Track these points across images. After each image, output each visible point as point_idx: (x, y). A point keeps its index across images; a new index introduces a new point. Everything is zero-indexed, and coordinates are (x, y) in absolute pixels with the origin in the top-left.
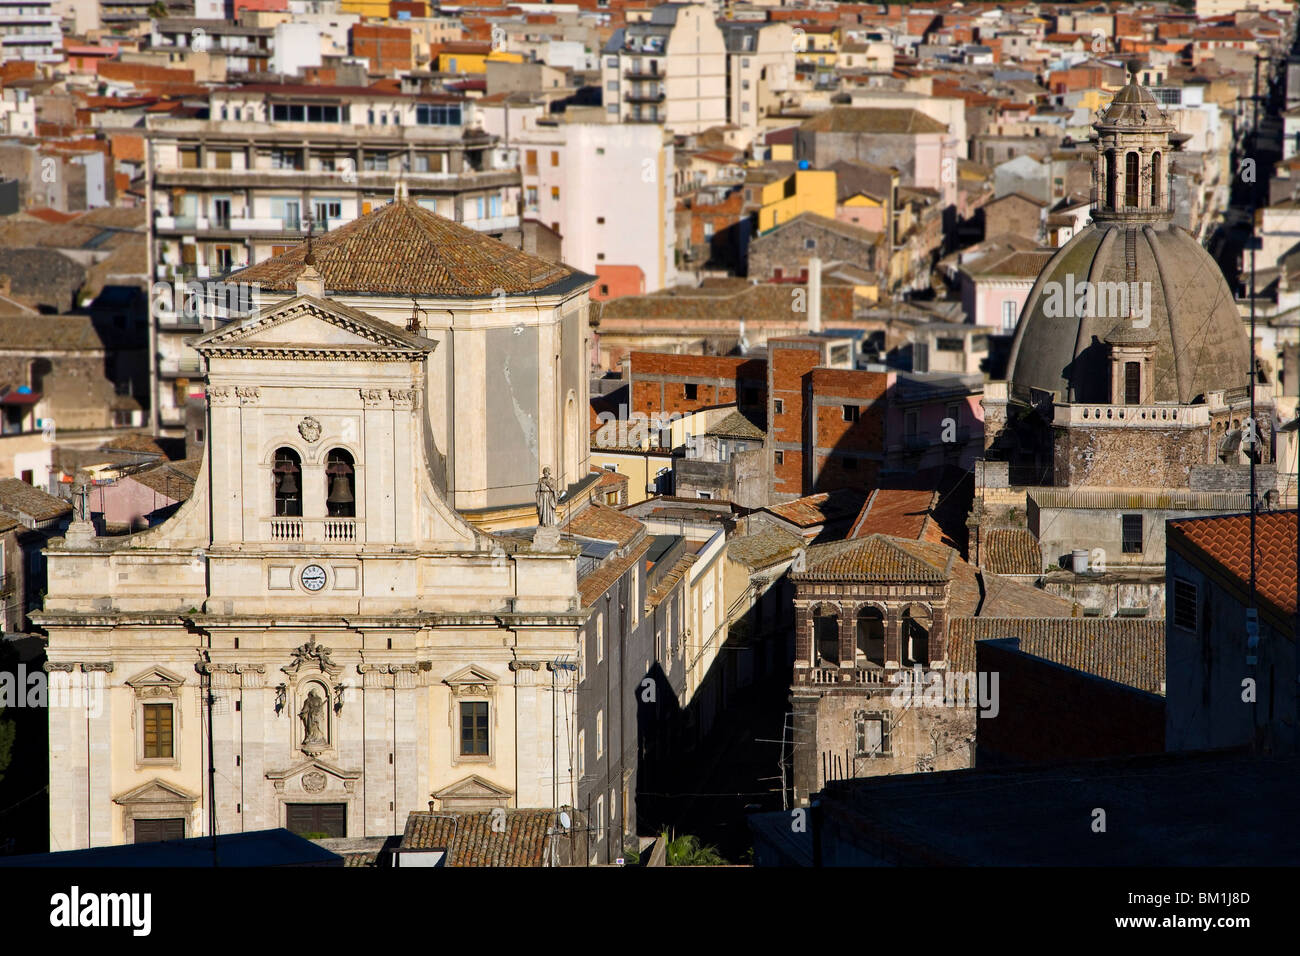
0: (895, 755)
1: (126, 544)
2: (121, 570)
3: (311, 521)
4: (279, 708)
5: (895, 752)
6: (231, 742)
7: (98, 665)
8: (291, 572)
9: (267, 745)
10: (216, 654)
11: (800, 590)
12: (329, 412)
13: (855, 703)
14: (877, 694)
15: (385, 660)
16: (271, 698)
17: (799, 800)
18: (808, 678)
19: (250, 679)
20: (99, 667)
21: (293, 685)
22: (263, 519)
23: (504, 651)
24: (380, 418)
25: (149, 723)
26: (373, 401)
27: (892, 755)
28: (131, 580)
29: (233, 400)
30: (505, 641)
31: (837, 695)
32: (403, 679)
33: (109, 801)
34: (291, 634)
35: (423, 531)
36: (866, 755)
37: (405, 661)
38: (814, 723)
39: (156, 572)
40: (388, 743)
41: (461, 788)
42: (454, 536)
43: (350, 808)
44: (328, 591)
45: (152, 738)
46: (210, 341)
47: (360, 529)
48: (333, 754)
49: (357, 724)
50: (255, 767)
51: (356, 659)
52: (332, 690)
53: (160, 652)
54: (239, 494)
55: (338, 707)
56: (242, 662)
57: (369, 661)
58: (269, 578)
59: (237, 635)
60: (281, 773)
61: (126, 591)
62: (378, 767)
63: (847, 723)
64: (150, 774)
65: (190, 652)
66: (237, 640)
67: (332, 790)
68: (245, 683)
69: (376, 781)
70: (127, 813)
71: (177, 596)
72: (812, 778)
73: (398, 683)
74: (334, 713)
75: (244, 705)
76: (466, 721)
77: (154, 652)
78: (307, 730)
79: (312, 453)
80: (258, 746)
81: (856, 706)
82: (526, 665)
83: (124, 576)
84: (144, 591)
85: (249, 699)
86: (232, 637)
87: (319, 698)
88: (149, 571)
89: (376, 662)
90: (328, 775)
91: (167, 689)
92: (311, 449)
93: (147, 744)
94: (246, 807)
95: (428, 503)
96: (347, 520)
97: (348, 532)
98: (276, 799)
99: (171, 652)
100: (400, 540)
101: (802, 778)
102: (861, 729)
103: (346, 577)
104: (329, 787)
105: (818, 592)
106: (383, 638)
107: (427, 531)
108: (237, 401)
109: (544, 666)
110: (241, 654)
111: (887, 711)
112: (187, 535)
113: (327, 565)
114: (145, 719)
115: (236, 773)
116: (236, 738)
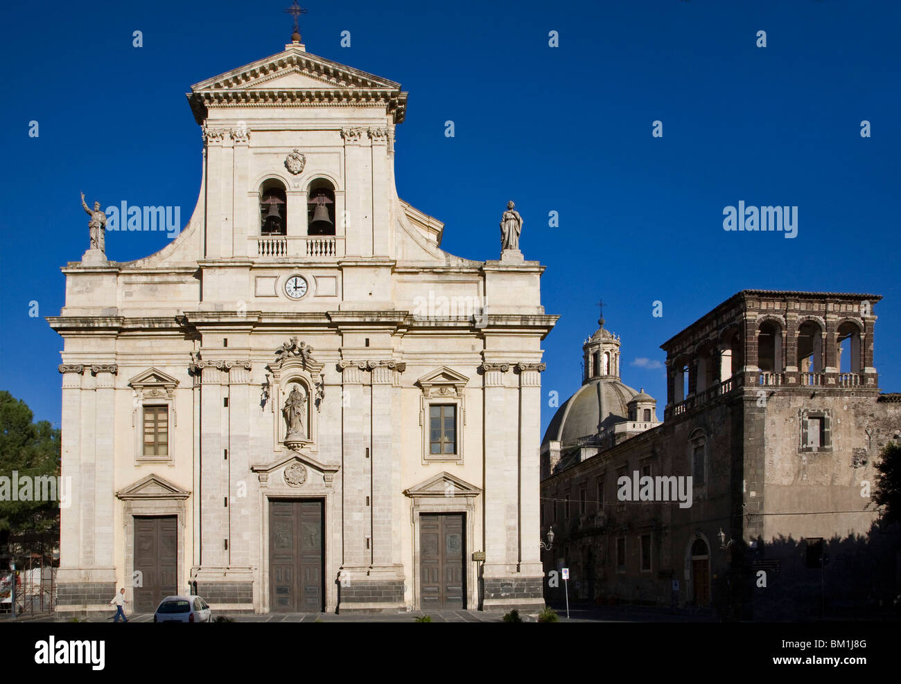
0: (834, 450)
1: (131, 266)
2: (127, 288)
3: (294, 238)
4: (263, 403)
5: (834, 446)
6: (219, 435)
7: (104, 367)
8: (276, 282)
9: (252, 439)
10: (206, 352)
11: (749, 304)
12: (312, 150)
13: (800, 402)
14: (819, 395)
15: (363, 357)
16: (258, 393)
17: (748, 492)
18: (757, 380)
19: (237, 375)
20: (105, 369)
21: (277, 382)
22: (251, 238)
23: (473, 356)
24: (359, 153)
25: (148, 425)
26: (353, 138)
27: (831, 449)
28: (135, 297)
29: (227, 141)
30: (473, 347)
31: (784, 395)
32: (381, 375)
33: (111, 495)
34: (275, 336)
35: (397, 251)
36: (810, 449)
37: (382, 358)
38: (763, 421)
39: (156, 290)
40: (365, 437)
41: (431, 484)
42: (425, 256)
43: (329, 502)
44: (310, 298)
45: (150, 438)
46: (210, 87)
47: (340, 244)
48: (313, 448)
49: (335, 419)
50: (241, 461)
51: (335, 359)
52: (313, 386)
53: (157, 357)
54: (230, 218)
55: (318, 402)
56: (229, 360)
57: (347, 359)
58: (256, 286)
59: (226, 336)
60: (266, 466)
61: (131, 305)
62: (356, 461)
63: (792, 420)
64: (147, 470)
65: (184, 357)
66: (226, 340)
67: (312, 484)
68: (232, 379)
69: (353, 473)
70: (128, 509)
71: (174, 308)
72: (759, 472)
73: (375, 379)
74: (314, 408)
75: (231, 401)
76: (435, 423)
77: (153, 357)
78: (289, 424)
79: (296, 184)
80: (245, 438)
81: (800, 405)
82: (494, 367)
83: (129, 294)
84: (146, 305)
85: (236, 394)
86: (221, 337)
87: (301, 394)
88: (151, 290)
89: (355, 359)
90: (308, 468)
91: (163, 391)
92: (295, 180)
93: (146, 445)
94: (232, 500)
95: (401, 229)
96: (328, 238)
97: (329, 248)
98: (260, 492)
99: (167, 357)
100: (377, 253)
101: (752, 472)
102: (805, 425)
103: (327, 285)
104: (309, 481)
105: (764, 306)
106: (361, 338)
107: (400, 251)
108: (232, 143)
109: (511, 369)
110: (229, 352)
111: (827, 410)
112: (184, 258)
113: (308, 274)
114: (145, 421)
115: (224, 465)
116: (224, 433)
